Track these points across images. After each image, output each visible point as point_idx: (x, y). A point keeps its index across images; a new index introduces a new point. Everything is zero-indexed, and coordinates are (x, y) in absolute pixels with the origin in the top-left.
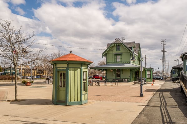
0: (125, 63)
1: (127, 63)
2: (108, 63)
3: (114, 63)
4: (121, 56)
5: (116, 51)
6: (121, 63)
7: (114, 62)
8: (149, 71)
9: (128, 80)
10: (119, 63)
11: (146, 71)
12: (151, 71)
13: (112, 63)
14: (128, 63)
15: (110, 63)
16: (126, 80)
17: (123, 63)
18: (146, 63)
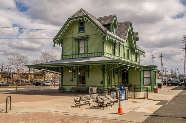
0: (93, 55)
1: (96, 55)
2: (65, 57)
3: (74, 56)
4: (86, 42)
5: (79, 32)
6: (86, 55)
7: (74, 53)
8: (148, 72)
9: (98, 89)
10: (83, 56)
11: (142, 72)
12: (151, 71)
13: (71, 57)
14: (99, 54)
15: (68, 57)
16: (95, 89)
17: (89, 55)
18: (162, 64)
